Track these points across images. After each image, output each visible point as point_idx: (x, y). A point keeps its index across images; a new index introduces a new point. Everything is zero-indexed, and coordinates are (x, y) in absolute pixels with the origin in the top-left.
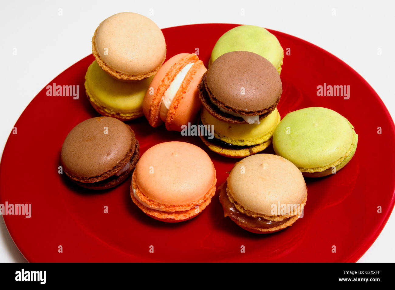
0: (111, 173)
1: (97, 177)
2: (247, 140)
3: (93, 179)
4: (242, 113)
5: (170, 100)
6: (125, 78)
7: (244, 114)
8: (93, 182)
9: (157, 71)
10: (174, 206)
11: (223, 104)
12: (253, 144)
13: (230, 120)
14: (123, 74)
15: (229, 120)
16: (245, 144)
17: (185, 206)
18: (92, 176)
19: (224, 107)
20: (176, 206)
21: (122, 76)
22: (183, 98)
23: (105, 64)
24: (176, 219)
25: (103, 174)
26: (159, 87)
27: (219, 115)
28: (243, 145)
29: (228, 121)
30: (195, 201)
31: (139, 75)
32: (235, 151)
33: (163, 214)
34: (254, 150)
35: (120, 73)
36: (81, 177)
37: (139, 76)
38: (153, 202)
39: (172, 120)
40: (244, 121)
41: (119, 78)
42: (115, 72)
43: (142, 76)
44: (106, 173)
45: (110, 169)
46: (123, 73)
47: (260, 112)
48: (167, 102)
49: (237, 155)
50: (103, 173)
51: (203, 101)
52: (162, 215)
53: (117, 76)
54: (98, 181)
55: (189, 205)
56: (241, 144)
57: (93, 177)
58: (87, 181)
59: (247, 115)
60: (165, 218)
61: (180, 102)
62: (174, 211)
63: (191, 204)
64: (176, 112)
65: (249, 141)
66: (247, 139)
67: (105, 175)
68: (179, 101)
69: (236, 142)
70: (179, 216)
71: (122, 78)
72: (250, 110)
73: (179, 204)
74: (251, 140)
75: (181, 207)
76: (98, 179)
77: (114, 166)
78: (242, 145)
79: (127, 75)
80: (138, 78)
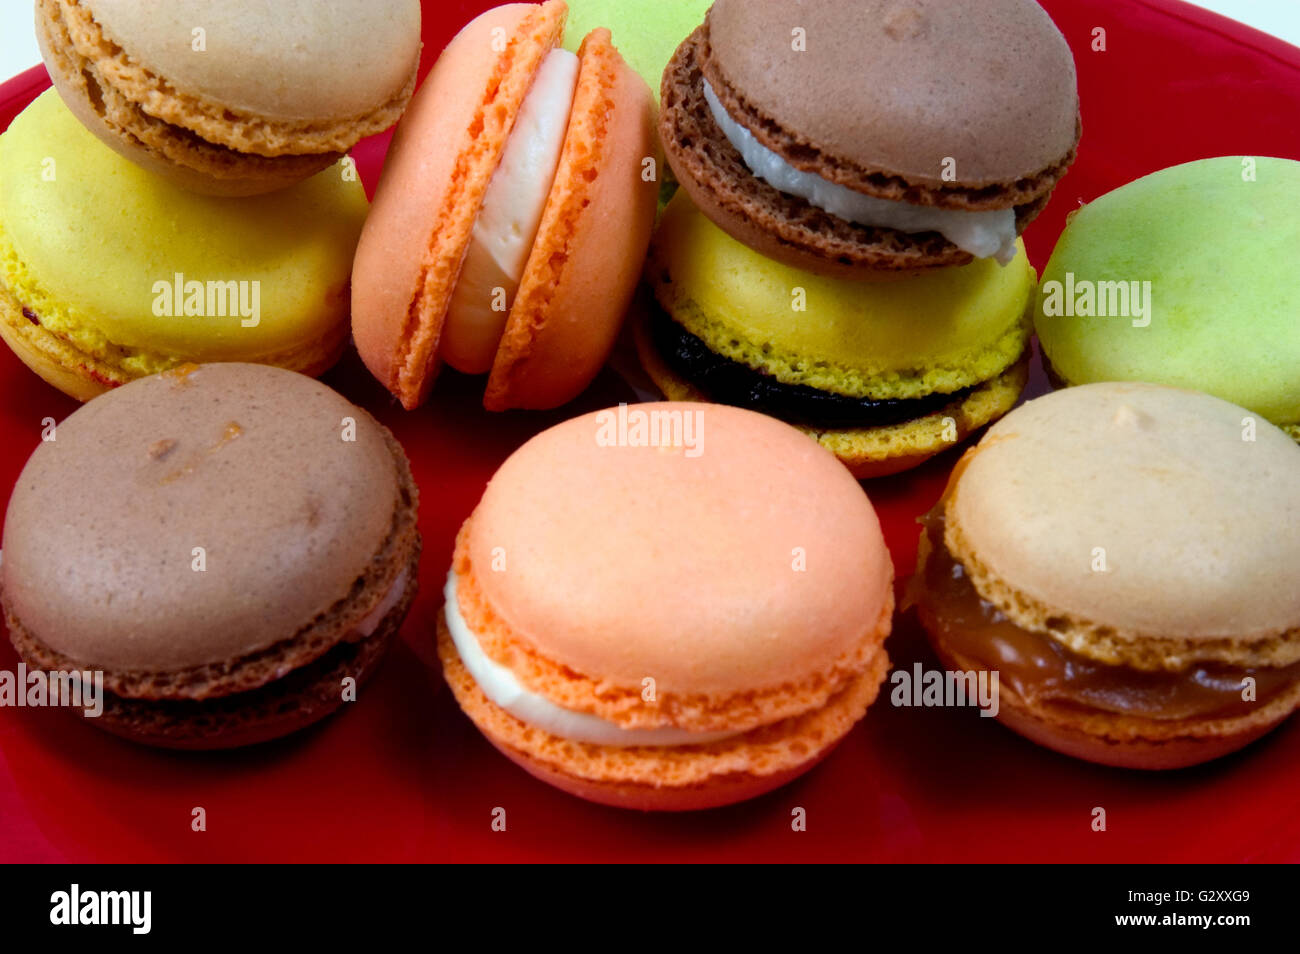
0: (347, 616)
1: (276, 650)
2: (937, 366)
3: (255, 664)
4: (951, 198)
5: (517, 227)
6: (274, 143)
7: (963, 200)
8: (257, 684)
9: (405, 103)
10: (749, 697)
11: (857, 168)
12: (965, 381)
13: (885, 253)
14: (260, 125)
15: (879, 255)
16: (931, 384)
17: (803, 686)
18: (252, 648)
19: (860, 184)
20: (760, 692)
21: (259, 137)
22: (586, 203)
23: (162, 81)
24: (760, 771)
25: (309, 627)
26: (462, 163)
27: (825, 234)
28: (923, 391)
29: (876, 259)
30: (843, 656)
31: (339, 123)
32: (884, 433)
33: (688, 756)
34: (972, 411)
35: (244, 118)
36: (186, 670)
37: (341, 130)
38: (634, 701)
39: (538, 328)
40: (950, 244)
41: (244, 146)
42: (219, 116)
43: (351, 129)
44: (320, 618)
45: (341, 593)
46: (266, 114)
47: (1030, 188)
48: (505, 239)
49: (898, 453)
50: (307, 619)
51: (724, 186)
52: (683, 766)
53: (234, 137)
54: (282, 669)
55: (818, 682)
56: (909, 390)
57: (255, 657)
58: (224, 680)
59: (974, 206)
60: (704, 776)
61: (576, 225)
62: (750, 723)
63: (829, 669)
64: (557, 283)
65: (949, 370)
66: (941, 359)
67: (316, 632)
68: (570, 218)
69: (885, 381)
70: (770, 752)
71: (257, 145)
72: (991, 179)
73: (776, 679)
74: (955, 362)
75: (784, 696)
76: (281, 659)
77: (353, 578)
78: (919, 396)
79: (284, 125)
80: (337, 137)
